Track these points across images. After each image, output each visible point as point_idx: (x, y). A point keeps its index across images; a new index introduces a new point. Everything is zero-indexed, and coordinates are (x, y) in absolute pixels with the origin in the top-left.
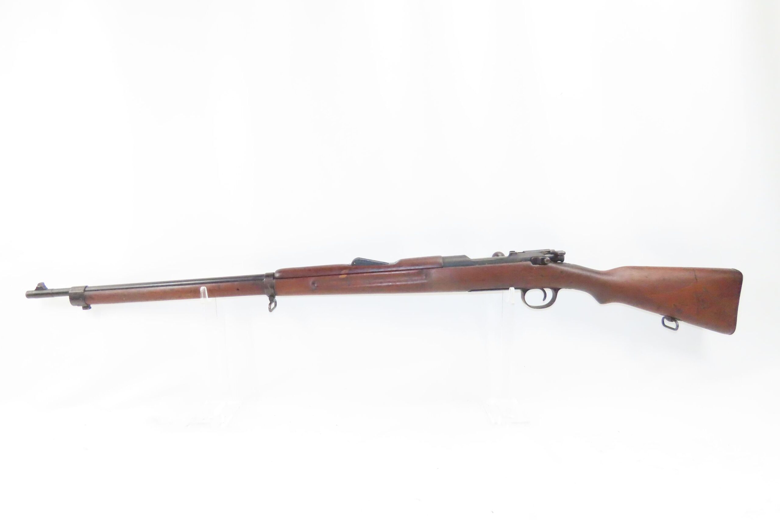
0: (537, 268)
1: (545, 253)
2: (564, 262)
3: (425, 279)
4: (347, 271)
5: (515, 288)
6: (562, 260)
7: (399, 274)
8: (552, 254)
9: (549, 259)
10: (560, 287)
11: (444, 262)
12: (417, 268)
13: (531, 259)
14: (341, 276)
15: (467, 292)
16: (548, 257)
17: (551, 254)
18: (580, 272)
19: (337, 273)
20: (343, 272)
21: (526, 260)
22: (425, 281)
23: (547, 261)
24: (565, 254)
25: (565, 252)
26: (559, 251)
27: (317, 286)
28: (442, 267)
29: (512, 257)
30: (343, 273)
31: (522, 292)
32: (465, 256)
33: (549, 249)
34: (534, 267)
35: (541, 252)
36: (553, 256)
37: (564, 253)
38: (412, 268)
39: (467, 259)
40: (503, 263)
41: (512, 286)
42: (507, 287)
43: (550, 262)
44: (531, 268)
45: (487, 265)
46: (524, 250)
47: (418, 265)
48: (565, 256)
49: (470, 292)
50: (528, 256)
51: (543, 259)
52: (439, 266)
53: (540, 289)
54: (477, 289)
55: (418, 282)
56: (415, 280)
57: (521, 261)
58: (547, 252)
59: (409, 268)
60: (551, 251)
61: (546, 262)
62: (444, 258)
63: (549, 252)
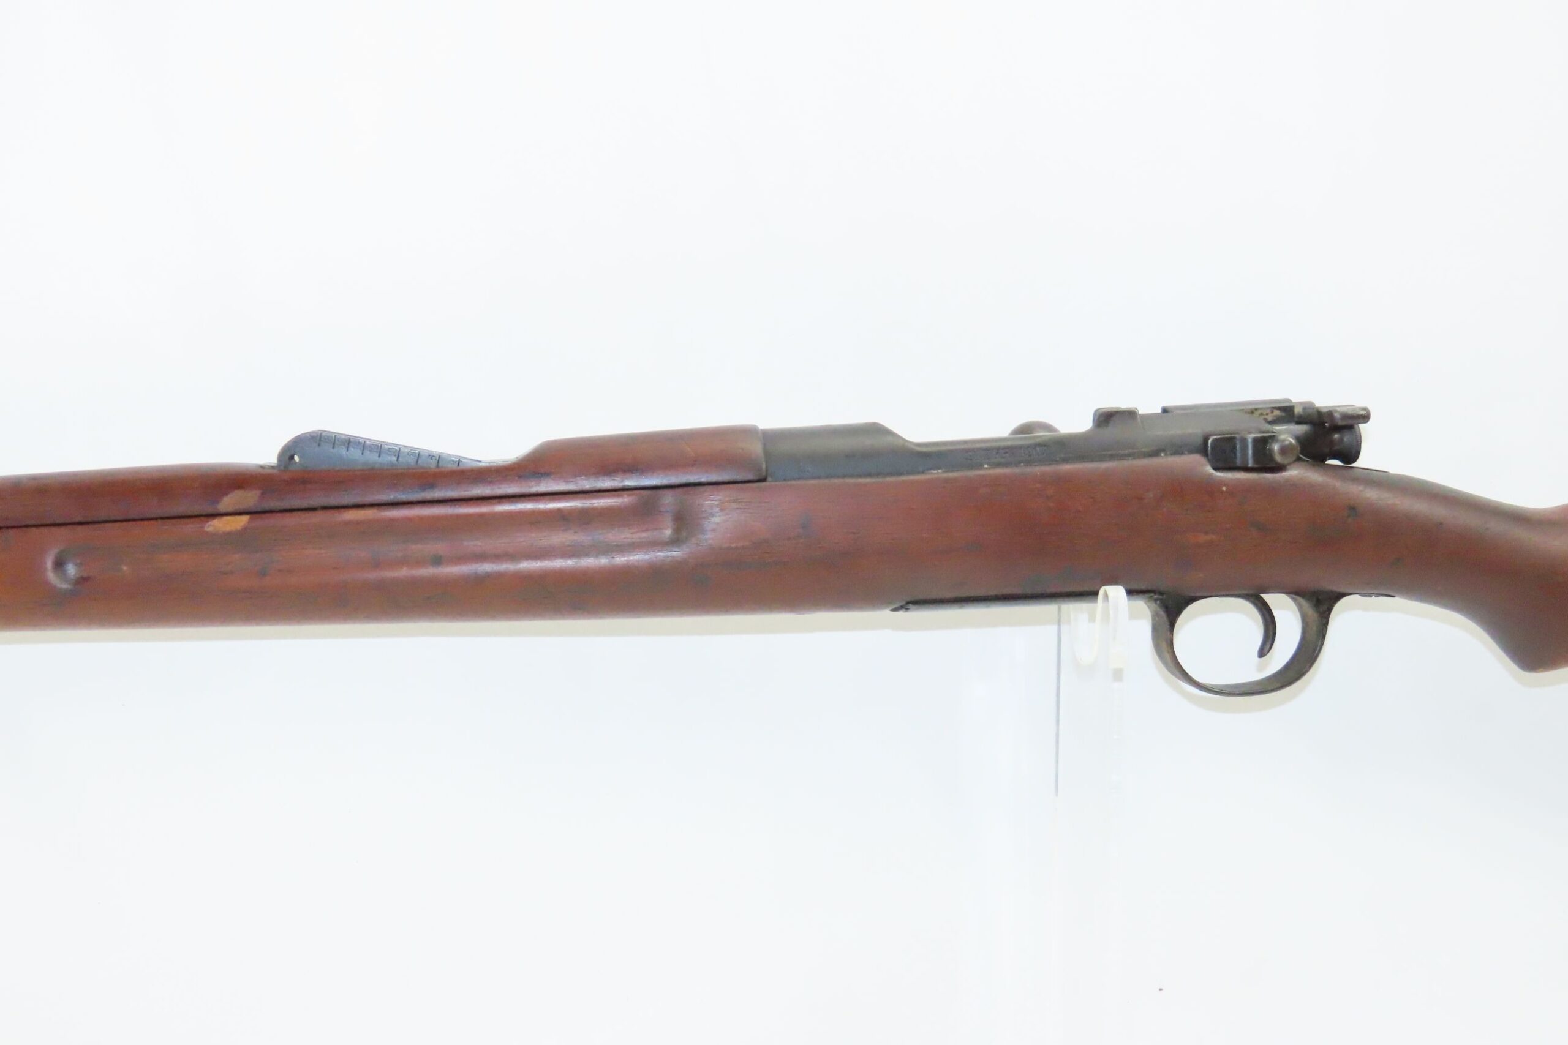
0: (1235, 490)
1: (1270, 418)
2: (1361, 463)
3: (675, 542)
4: (249, 498)
5: (1130, 592)
6: (1350, 455)
7: (533, 513)
8: (1300, 421)
9: (1293, 441)
10: (1342, 590)
11: (767, 454)
12: (630, 482)
13: (1206, 440)
14: (217, 525)
15: (885, 614)
16: (1287, 434)
17: (1299, 423)
18: (1438, 512)
19: (197, 509)
20: (228, 502)
21: (1178, 448)
22: (675, 553)
23: (1284, 450)
24: (1365, 417)
25: (1365, 409)
26: (1339, 406)
27: (82, 581)
28: (764, 480)
29: (1112, 432)
30: (230, 509)
31: (1162, 613)
32: (876, 430)
33: (1289, 401)
34: (1222, 482)
35: (1252, 410)
36: (1306, 433)
37: (1363, 413)
38: (606, 483)
39: (890, 439)
40: (1066, 460)
41: (1113, 581)
42: (1092, 589)
43: (1299, 459)
44: (1210, 489)
45: (987, 471)
46: (1169, 403)
47: (631, 468)
48: (1363, 427)
49: (901, 614)
50: (1194, 430)
51: (1262, 444)
52: (750, 477)
53: (1246, 597)
54: (934, 595)
55: (637, 558)
56: (621, 548)
57: (1155, 453)
58: (1277, 413)
59: (586, 484)
60: (1298, 410)
61: (1278, 458)
62: (770, 438)
63: (1287, 413)
